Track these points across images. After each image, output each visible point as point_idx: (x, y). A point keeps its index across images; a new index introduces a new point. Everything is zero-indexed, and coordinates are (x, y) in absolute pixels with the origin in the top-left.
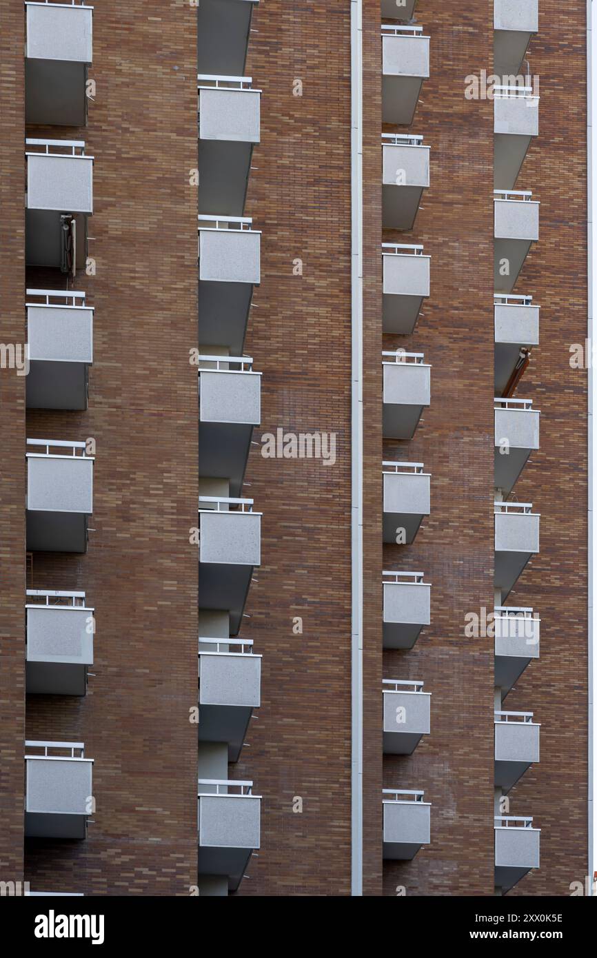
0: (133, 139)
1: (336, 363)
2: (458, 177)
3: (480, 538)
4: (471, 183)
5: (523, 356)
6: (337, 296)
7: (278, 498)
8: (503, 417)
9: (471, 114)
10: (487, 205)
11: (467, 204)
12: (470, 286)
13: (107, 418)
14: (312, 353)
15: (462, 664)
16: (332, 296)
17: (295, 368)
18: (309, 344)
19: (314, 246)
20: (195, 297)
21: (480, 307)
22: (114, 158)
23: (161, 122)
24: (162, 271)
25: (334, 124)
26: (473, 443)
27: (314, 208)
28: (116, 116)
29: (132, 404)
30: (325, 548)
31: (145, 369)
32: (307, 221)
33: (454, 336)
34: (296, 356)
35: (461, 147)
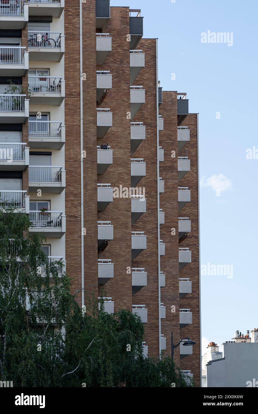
0: (115, 214)
1: (154, 258)
2: (168, 184)
3: (175, 290)
4: (172, 186)
5: (186, 235)
6: (154, 240)
7: (140, 296)
8: (181, 253)
9: (172, 166)
10: (176, 192)
11: (171, 192)
12: (172, 216)
13: (110, 286)
14: (148, 256)
15: (171, 327)
16: (153, 240)
17: (144, 260)
18: (147, 253)
19: (148, 227)
20: (131, 254)
21: (175, 222)
22: (111, 219)
23: (122, 209)
24: (123, 247)
25: (153, 193)
26: (173, 262)
27: (148, 216)
28: (111, 208)
29: (116, 282)
30: (152, 309)
31: (119, 273)
32: (146, 220)
33: (168, 231)
34: (144, 257)
35: (169, 176)
